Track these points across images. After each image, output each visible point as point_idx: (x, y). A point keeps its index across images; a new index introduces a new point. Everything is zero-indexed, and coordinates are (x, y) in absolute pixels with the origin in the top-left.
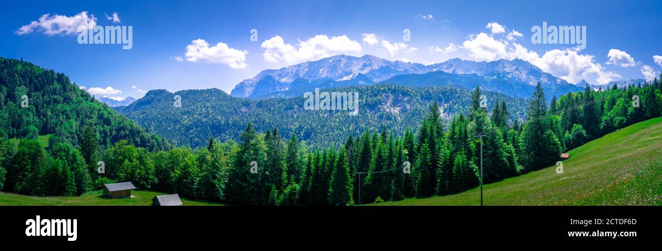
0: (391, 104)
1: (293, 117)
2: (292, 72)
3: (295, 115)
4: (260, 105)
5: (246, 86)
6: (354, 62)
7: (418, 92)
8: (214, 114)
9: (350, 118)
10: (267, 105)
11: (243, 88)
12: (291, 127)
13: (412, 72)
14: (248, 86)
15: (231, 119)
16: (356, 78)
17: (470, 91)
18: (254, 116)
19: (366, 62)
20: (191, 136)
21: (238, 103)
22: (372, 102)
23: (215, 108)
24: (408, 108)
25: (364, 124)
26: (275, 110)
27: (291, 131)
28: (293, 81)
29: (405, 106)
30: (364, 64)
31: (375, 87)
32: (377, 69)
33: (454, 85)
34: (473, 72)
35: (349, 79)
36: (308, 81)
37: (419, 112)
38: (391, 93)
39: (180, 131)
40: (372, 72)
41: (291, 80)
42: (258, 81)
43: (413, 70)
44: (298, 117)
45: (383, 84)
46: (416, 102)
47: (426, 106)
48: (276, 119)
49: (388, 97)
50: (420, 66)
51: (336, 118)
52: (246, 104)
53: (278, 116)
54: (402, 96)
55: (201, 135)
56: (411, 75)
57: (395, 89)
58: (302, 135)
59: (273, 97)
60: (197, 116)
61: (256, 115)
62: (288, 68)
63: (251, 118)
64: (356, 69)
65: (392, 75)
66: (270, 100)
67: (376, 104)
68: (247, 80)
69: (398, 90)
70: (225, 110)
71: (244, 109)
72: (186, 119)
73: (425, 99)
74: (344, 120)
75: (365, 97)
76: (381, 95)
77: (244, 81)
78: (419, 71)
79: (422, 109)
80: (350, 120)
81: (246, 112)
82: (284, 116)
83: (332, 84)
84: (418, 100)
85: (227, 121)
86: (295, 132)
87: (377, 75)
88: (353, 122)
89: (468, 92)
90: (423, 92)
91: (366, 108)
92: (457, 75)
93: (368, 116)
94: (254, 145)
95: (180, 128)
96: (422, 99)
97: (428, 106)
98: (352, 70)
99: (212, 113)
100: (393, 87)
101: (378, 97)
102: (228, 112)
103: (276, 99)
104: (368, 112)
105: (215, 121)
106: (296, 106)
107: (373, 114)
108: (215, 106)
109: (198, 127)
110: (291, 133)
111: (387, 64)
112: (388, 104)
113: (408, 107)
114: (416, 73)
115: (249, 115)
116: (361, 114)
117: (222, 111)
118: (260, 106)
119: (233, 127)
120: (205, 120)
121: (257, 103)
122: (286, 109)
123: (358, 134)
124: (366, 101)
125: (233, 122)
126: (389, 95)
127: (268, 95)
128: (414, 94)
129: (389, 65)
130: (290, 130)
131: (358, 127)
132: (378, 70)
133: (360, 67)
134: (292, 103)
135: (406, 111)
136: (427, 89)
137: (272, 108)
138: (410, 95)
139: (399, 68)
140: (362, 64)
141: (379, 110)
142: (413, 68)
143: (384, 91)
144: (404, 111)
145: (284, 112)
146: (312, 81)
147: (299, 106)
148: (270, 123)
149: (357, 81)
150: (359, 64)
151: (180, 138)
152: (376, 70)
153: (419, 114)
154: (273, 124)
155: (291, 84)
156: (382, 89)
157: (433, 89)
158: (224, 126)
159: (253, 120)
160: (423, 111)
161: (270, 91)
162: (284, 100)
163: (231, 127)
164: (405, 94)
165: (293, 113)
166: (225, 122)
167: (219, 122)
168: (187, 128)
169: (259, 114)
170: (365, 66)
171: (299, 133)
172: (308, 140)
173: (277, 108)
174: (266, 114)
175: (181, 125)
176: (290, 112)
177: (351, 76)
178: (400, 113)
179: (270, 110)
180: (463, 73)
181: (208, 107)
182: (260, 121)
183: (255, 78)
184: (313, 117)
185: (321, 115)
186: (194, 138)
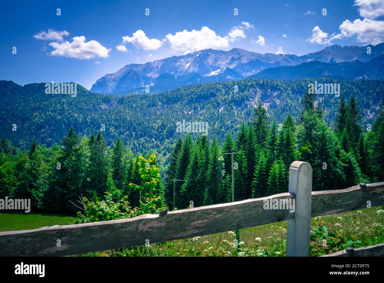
0: (259, 99)
1: (156, 114)
2: (157, 67)
3: (158, 112)
4: (121, 101)
5: (109, 82)
6: (223, 56)
7: (289, 86)
8: (70, 111)
9: (215, 116)
10: (129, 102)
11: (105, 83)
12: (154, 125)
13: (284, 64)
14: (110, 80)
15: (89, 117)
16: (224, 73)
17: (350, 81)
18: (114, 114)
19: (235, 56)
20: (42, 135)
21: (97, 99)
22: (239, 98)
23: (72, 104)
24: (278, 104)
25: (230, 121)
26: (138, 107)
27: (154, 129)
28: (158, 76)
29: (274, 102)
30: (233, 58)
31: (242, 82)
32: (246, 62)
33: (331, 75)
34: (355, 59)
35: (217, 74)
36: (173, 76)
37: (289, 108)
38: (259, 88)
39: (30, 130)
40: (241, 66)
41: (156, 76)
42: (122, 76)
43: (285, 62)
44: (161, 115)
45: (251, 78)
46: (286, 97)
47: (298, 100)
48: (138, 116)
49: (256, 92)
50: (293, 57)
51: (201, 115)
52: (107, 100)
53: (141, 113)
54: (271, 91)
55: (55, 134)
56: (282, 67)
57: (263, 83)
58: (165, 133)
59: (137, 93)
60: (50, 113)
61: (117, 113)
62: (153, 63)
63: (111, 116)
64: (224, 63)
65: (263, 68)
66: (132, 96)
67: (243, 100)
68: (110, 74)
69: (267, 84)
70: (82, 107)
71: (104, 106)
72: (36, 116)
73: (297, 93)
74: (209, 117)
75: (231, 93)
76: (249, 91)
77: (107, 75)
78: (292, 62)
79: (293, 105)
80: (216, 117)
81: (106, 110)
82: (147, 114)
83: (199, 80)
84: (288, 94)
85: (85, 118)
86: (157, 131)
87: (246, 69)
88: (218, 120)
89: (347, 82)
90: (295, 85)
91: (232, 104)
92: (336, 64)
93: (234, 113)
94: (76, 151)
95: (29, 126)
96: (293, 93)
97: (300, 101)
98: (219, 65)
99: (68, 110)
100: (262, 82)
101: (246, 93)
102: (86, 109)
103: (139, 95)
104: (235, 108)
105: (71, 119)
106: (160, 103)
107: (239, 111)
108: (71, 102)
109: (51, 125)
110: (153, 131)
111: (257, 57)
112: (256, 100)
113: (278, 102)
114: (288, 65)
115: (109, 112)
116: (227, 110)
117: (80, 108)
118: (122, 103)
119: (91, 126)
120: (59, 117)
121: (118, 99)
122: (149, 106)
123: (223, 132)
124: (232, 97)
125: (91, 120)
126: (257, 90)
127: (132, 90)
128: (284, 88)
129: (259, 58)
130: (152, 128)
131: (223, 125)
132: (248, 64)
133: (228, 61)
134: (155, 100)
135: (275, 107)
136: (299, 81)
137: (134, 105)
138: (280, 89)
139: (270, 61)
140: (230, 58)
141: (246, 106)
142: (285, 60)
143: (252, 86)
144: (273, 106)
145: (146, 109)
146: (179, 77)
147: (163, 102)
148: (131, 120)
149: (225, 76)
150: (227, 59)
151: (30, 138)
152: (245, 64)
153: (290, 109)
154: (135, 122)
155: (157, 79)
156: (249, 84)
157: (306, 81)
158: (82, 124)
159: (113, 117)
160: (295, 107)
161: (134, 86)
162: (147, 97)
163: (89, 126)
164: (274, 88)
165: (157, 111)
166: (82, 120)
167: (76, 119)
168: (39, 127)
169: (120, 111)
170: (233, 60)
171: (162, 131)
172: (171, 139)
173: (139, 105)
174: (128, 111)
175: (30, 123)
176: (153, 109)
177: (219, 71)
178: (269, 109)
179: (132, 107)
180: (342, 61)
181: (64, 103)
182: (121, 119)
183: (118, 72)
184: (177, 114)
185: (186, 113)
186: (46, 137)
